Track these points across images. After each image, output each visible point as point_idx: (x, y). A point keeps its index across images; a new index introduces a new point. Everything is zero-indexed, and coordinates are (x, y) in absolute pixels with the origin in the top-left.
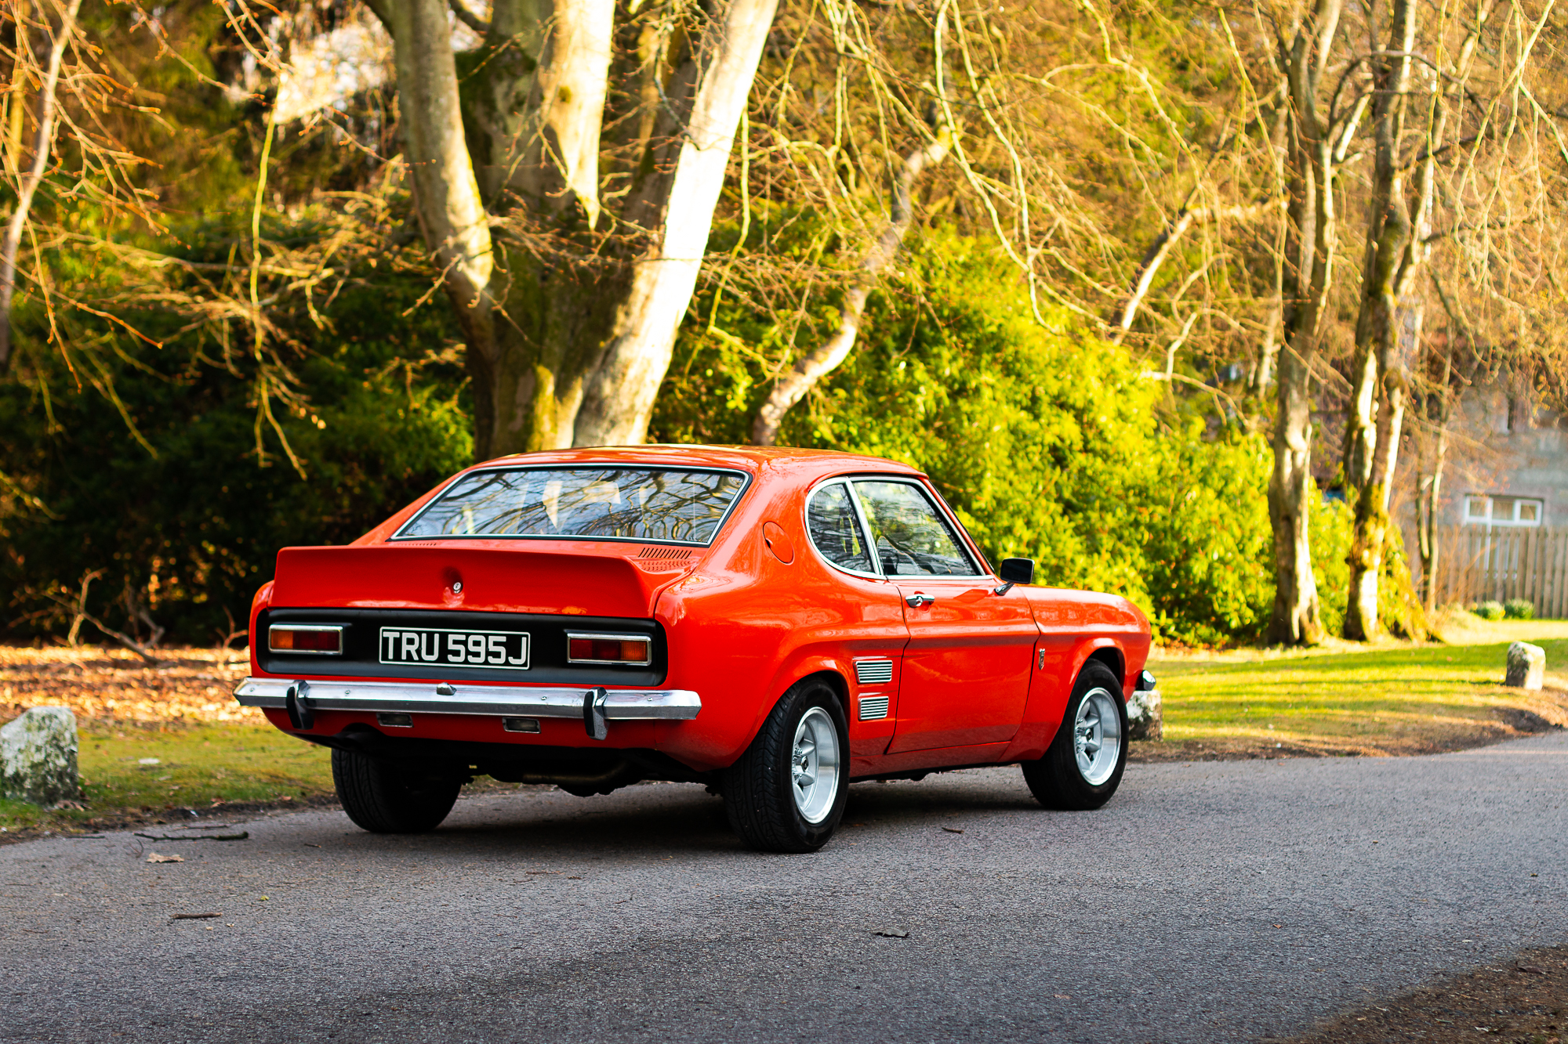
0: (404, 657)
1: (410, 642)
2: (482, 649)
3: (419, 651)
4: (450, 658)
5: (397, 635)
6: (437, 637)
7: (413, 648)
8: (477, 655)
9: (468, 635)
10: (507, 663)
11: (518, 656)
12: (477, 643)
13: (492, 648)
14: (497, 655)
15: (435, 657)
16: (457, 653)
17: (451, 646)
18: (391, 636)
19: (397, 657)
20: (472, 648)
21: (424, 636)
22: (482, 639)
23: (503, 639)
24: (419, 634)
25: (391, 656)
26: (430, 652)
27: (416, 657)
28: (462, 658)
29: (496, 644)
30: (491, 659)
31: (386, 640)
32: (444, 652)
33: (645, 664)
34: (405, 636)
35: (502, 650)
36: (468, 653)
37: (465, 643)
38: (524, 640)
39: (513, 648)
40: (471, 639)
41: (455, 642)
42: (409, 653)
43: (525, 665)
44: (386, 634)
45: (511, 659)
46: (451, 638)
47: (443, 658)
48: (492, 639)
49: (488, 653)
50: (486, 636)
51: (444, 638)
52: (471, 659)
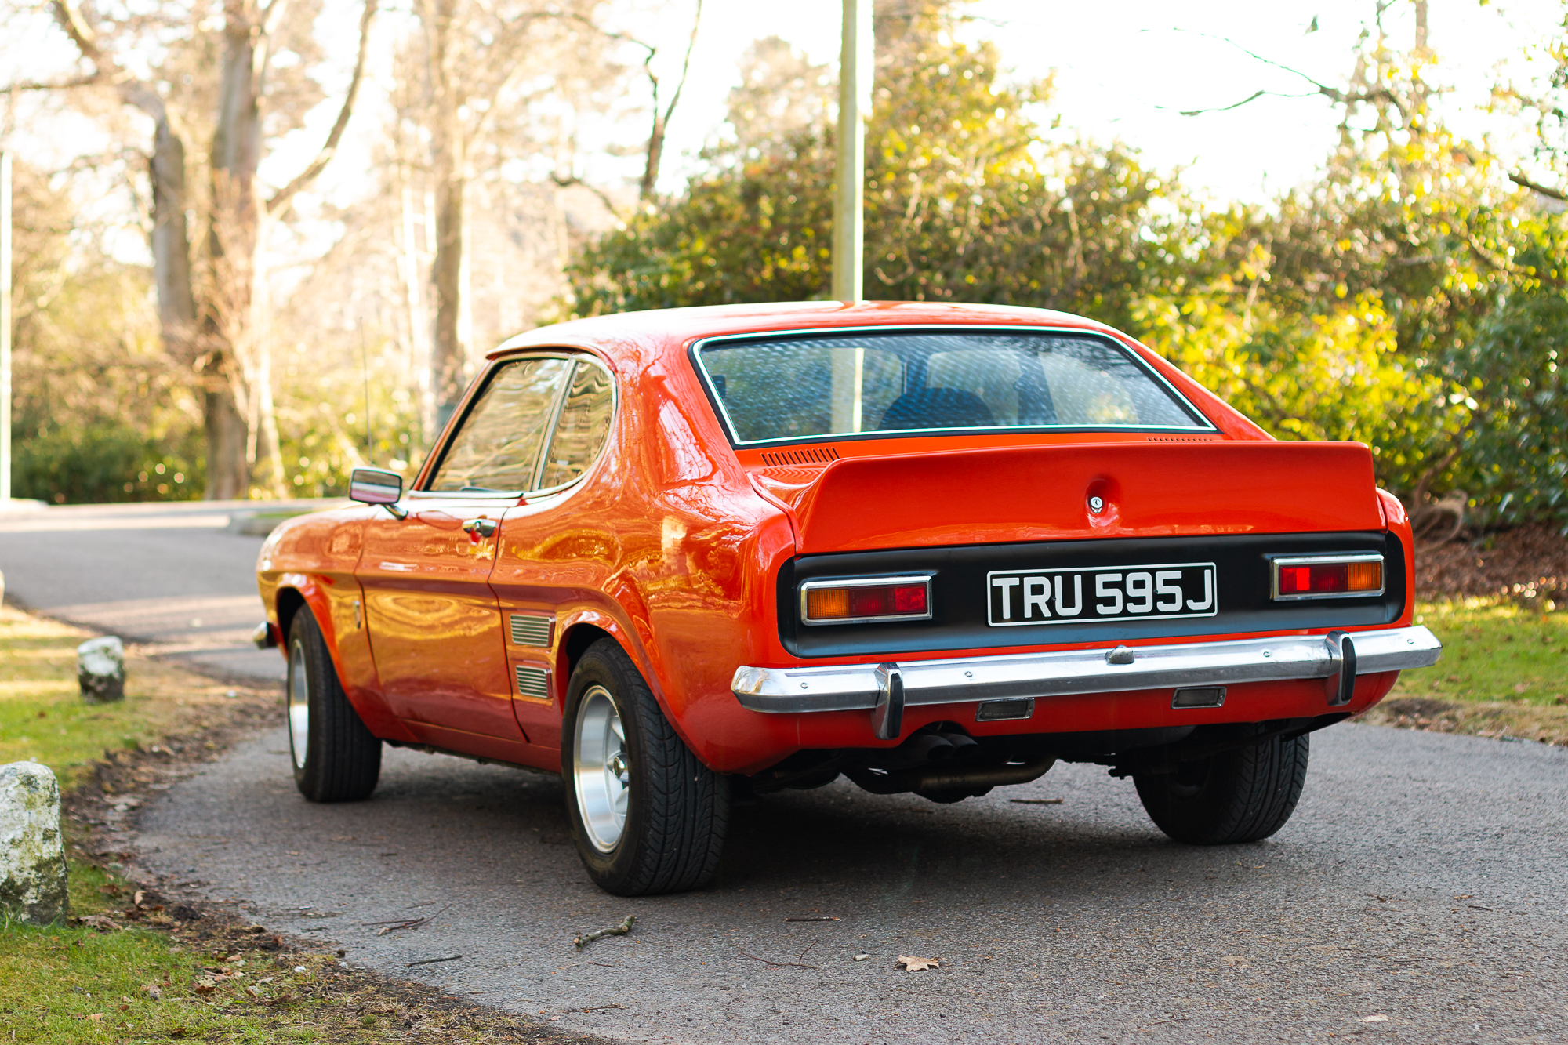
0: (1028, 613)
1: (1037, 590)
2: (1147, 592)
3: (1051, 604)
4: (1101, 609)
5: (1016, 581)
6: (1078, 579)
7: (1041, 600)
8: (1141, 601)
9: (1125, 573)
10: (1185, 609)
11: (1200, 598)
12: (1139, 584)
13: (1162, 590)
14: (1170, 598)
15: (1078, 609)
16: (1110, 601)
17: (1100, 592)
18: (1006, 584)
19: (1017, 612)
20: (1132, 592)
21: (1058, 580)
22: (1147, 577)
23: (1178, 575)
24: (1051, 577)
25: (1007, 614)
26: (1069, 602)
27: (1047, 613)
28: (1118, 608)
29: (1167, 582)
30: (1161, 606)
31: (997, 591)
32: (1091, 602)
33: (1380, 593)
34: (1028, 582)
35: (1177, 591)
36: (1127, 599)
37: (1121, 585)
38: (1208, 573)
39: (1192, 586)
40: (1131, 578)
41: (1107, 585)
42: (1035, 607)
43: (1211, 609)
44: (997, 582)
45: (1191, 604)
46: (1100, 579)
47: (1089, 610)
48: (1161, 576)
49: (1157, 597)
50: (1153, 572)
51: (1089, 581)
52: (1131, 608)
